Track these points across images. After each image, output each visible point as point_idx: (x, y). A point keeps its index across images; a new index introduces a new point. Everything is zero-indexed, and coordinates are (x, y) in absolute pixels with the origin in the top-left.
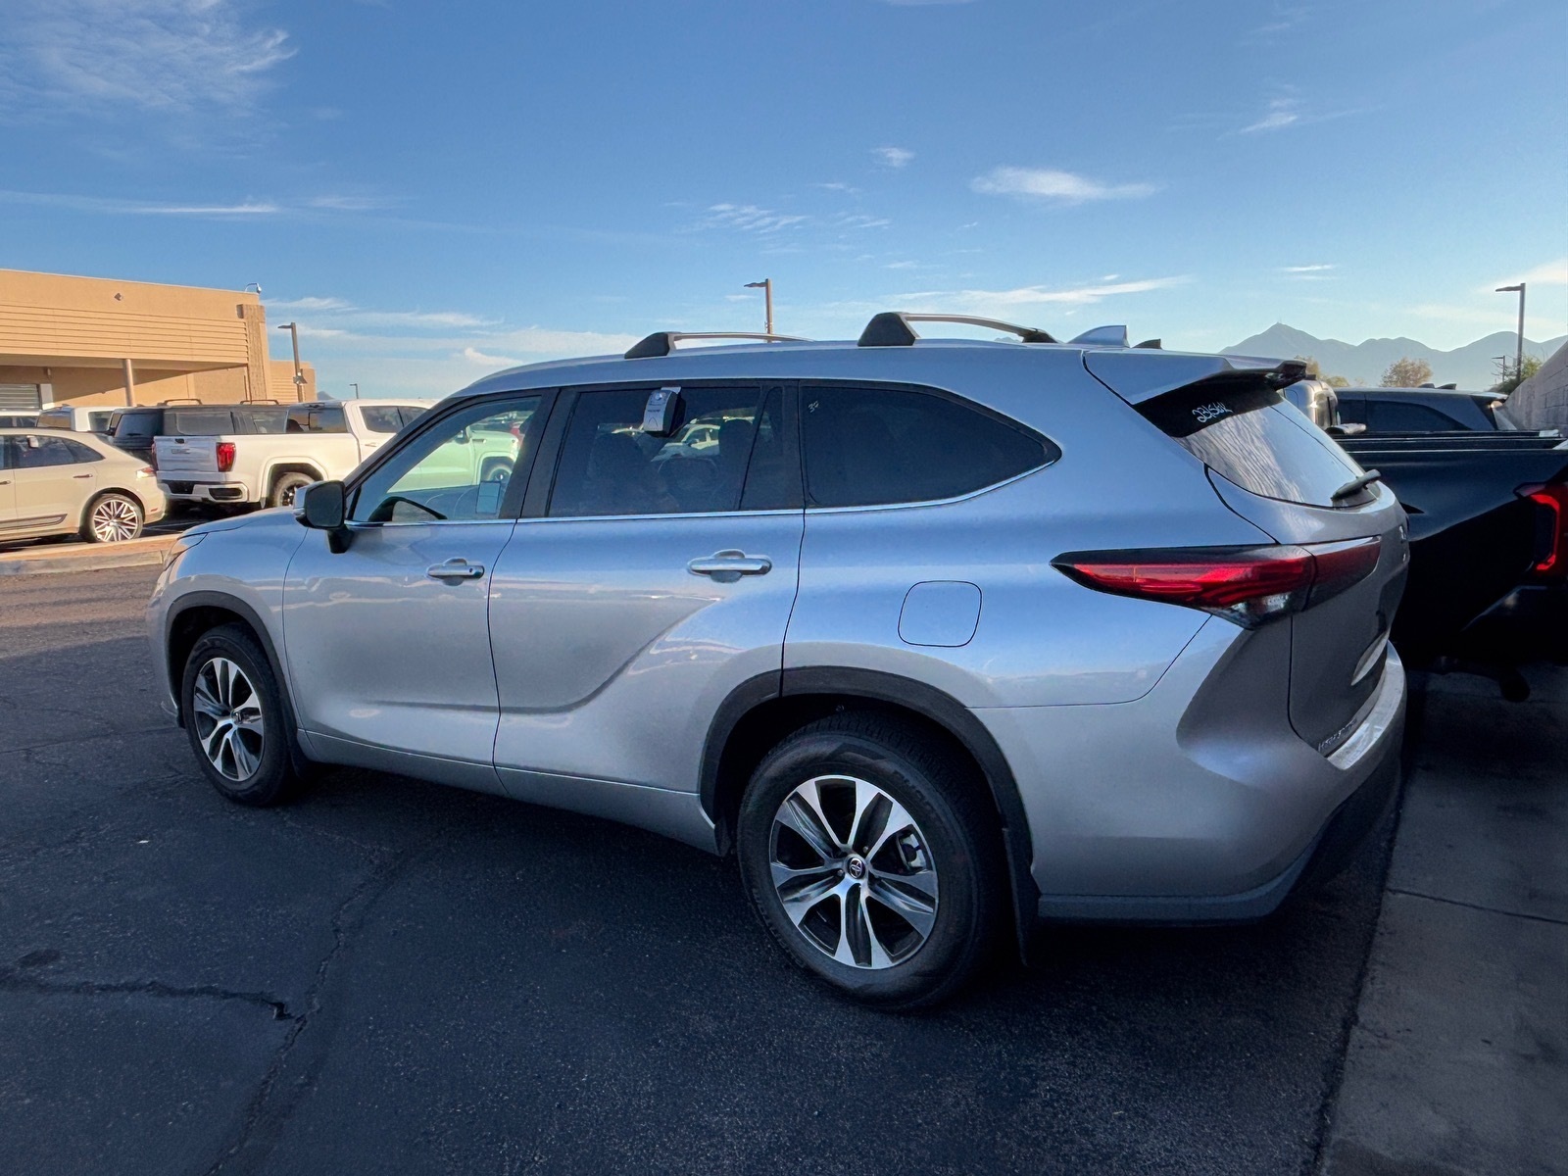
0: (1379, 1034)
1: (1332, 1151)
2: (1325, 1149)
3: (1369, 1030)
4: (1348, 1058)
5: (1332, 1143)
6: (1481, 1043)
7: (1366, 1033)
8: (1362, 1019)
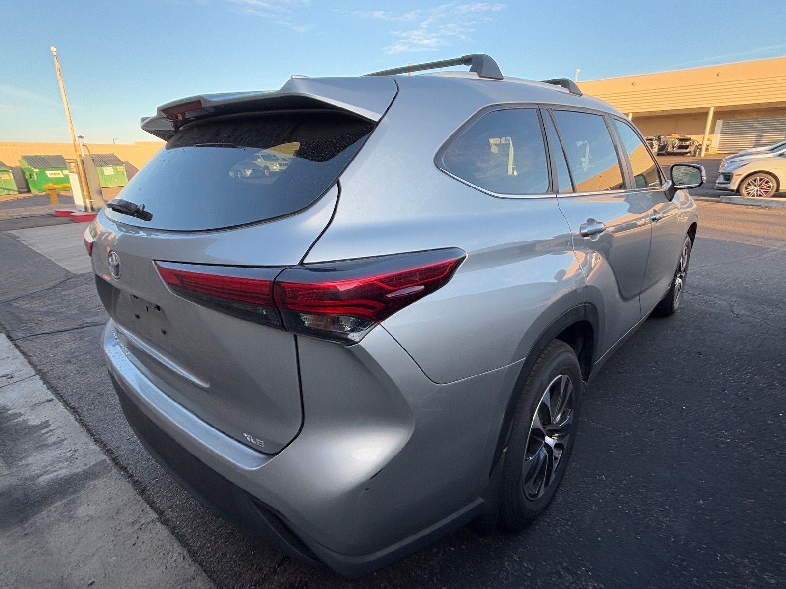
0: (144, 526)
1: (111, 465)
2: (114, 464)
3: (149, 523)
4: (142, 501)
5: (113, 468)
6: (93, 580)
7: (149, 520)
8: (158, 524)
